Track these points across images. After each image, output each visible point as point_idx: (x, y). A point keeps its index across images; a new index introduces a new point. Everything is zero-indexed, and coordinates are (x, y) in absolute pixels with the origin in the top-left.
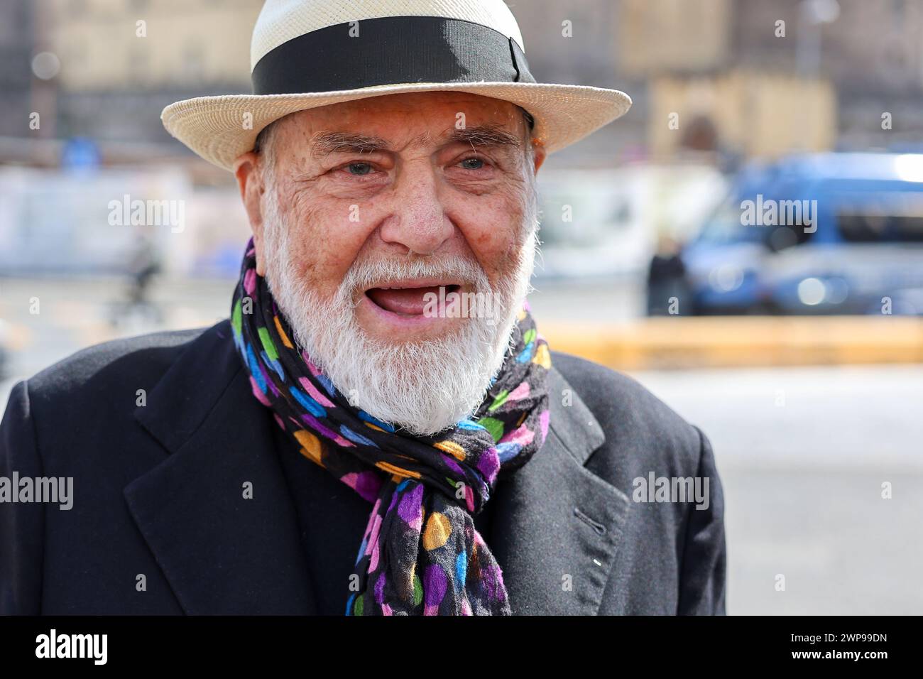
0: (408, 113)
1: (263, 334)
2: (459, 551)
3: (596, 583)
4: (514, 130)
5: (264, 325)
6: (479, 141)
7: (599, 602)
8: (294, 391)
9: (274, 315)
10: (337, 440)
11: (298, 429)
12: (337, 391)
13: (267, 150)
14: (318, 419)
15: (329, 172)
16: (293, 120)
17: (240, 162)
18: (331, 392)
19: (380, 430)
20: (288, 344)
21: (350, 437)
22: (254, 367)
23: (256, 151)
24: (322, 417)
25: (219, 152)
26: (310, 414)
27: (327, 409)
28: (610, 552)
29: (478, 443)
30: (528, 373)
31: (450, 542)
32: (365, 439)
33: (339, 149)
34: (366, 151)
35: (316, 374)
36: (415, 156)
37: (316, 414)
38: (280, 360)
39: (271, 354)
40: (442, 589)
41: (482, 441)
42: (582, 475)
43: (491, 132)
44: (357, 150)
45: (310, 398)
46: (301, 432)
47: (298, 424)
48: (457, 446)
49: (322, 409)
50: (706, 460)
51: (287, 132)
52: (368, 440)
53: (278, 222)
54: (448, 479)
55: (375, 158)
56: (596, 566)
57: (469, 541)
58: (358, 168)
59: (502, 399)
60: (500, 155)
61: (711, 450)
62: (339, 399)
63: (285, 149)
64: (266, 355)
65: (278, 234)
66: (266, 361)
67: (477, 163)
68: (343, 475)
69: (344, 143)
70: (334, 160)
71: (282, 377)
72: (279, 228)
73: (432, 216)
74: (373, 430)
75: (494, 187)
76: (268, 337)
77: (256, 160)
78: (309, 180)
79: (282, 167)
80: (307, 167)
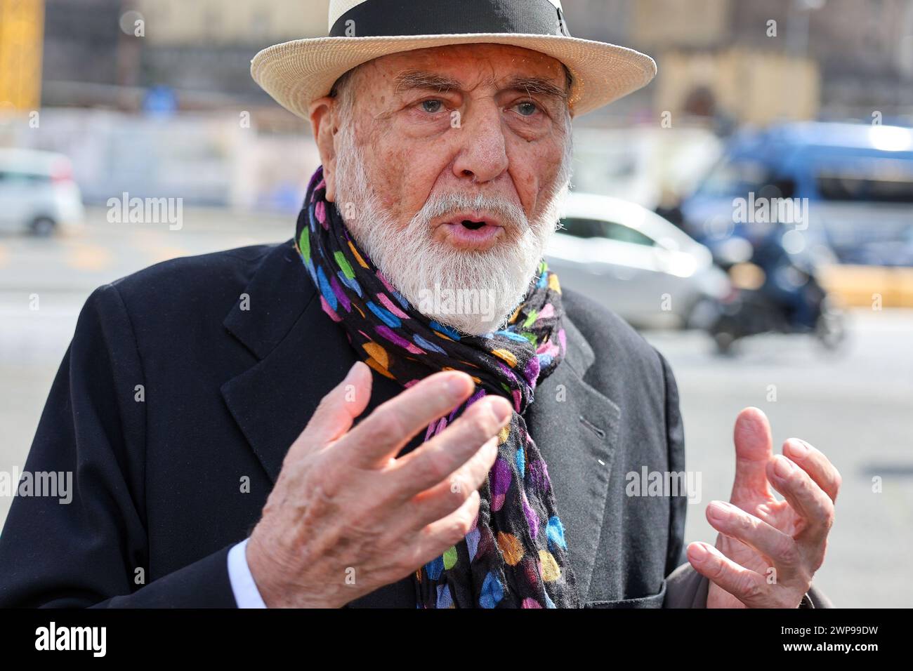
0: (478, 59)
1: (339, 257)
2: (518, 447)
4: (560, 84)
5: (339, 249)
6: (534, 89)
7: (605, 495)
8: (371, 305)
9: (347, 241)
10: (408, 348)
11: (367, 341)
12: (410, 305)
13: (345, 94)
14: (393, 330)
15: (408, 107)
16: (374, 65)
17: (316, 105)
18: (406, 306)
19: (447, 338)
20: (364, 265)
21: (422, 345)
22: (326, 287)
23: (333, 94)
24: (397, 328)
25: (299, 95)
26: (384, 324)
27: (402, 320)
28: (609, 454)
29: (526, 352)
30: (547, 296)
31: (510, 438)
32: (435, 346)
33: (419, 86)
34: (443, 90)
35: (390, 290)
36: (482, 95)
37: (392, 325)
38: (357, 278)
39: (348, 274)
40: (507, 482)
41: (528, 351)
42: (583, 389)
43: (543, 83)
44: (435, 88)
45: (386, 311)
46: (371, 344)
47: (368, 337)
48: (511, 354)
49: (397, 320)
50: (669, 375)
51: (367, 76)
52: (438, 348)
53: (354, 153)
54: (502, 384)
55: (449, 96)
56: (600, 465)
57: (524, 440)
58: (431, 104)
59: (533, 318)
60: (548, 104)
61: (669, 367)
62: (412, 311)
63: (364, 91)
64: (344, 276)
65: (353, 164)
66: (342, 280)
67: (529, 108)
68: (408, 381)
69: (425, 82)
70: (413, 95)
71: (360, 294)
72: (354, 159)
74: (442, 339)
75: (542, 136)
76: (344, 259)
77: (332, 103)
78: (387, 118)
79: (360, 106)
80: (387, 104)
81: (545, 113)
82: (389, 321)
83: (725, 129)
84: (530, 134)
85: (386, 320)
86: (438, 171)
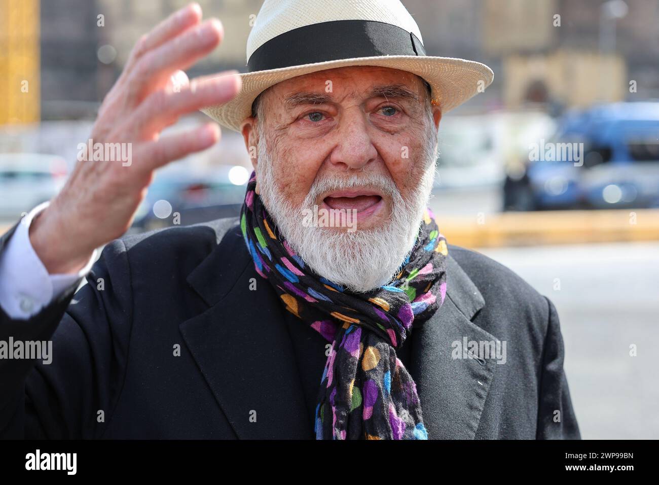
0: (344, 79)
1: (257, 231)
2: (385, 371)
3: (479, 396)
5: (257, 225)
6: (391, 94)
8: (278, 267)
9: (263, 219)
10: (306, 298)
11: (283, 293)
12: (305, 265)
13: (259, 112)
14: (293, 284)
15: (297, 120)
16: (273, 91)
17: (244, 124)
18: (302, 266)
19: (334, 290)
20: (273, 236)
21: (314, 296)
22: (255, 255)
23: (253, 116)
24: (297, 283)
25: (229, 118)
26: (288, 281)
27: (299, 277)
29: (398, 300)
30: (432, 258)
31: (379, 365)
32: (324, 296)
33: (301, 103)
34: (318, 103)
35: (291, 254)
36: (349, 106)
37: (292, 280)
38: (268, 247)
39: (263, 244)
40: (375, 396)
41: (401, 299)
43: (397, 89)
44: (312, 103)
45: (288, 271)
46: (287, 295)
47: (283, 290)
48: (385, 302)
49: (296, 277)
51: (270, 100)
52: (325, 297)
53: (266, 158)
54: (378, 324)
55: (325, 108)
57: (393, 365)
58: (315, 116)
59: (414, 274)
60: (405, 105)
62: (306, 270)
63: (270, 111)
64: (259, 245)
65: (266, 165)
66: (259, 248)
67: (391, 111)
68: (312, 323)
69: (304, 99)
70: (298, 111)
71: (270, 258)
72: (266, 162)
73: (360, 143)
74: (329, 290)
75: (403, 129)
76: (260, 233)
77: (253, 121)
78: (284, 128)
79: (268, 122)
80: (283, 119)
81: (404, 112)
82: (290, 278)
83: (556, 111)
84: (392, 129)
85: (288, 277)
86: (320, 164)
